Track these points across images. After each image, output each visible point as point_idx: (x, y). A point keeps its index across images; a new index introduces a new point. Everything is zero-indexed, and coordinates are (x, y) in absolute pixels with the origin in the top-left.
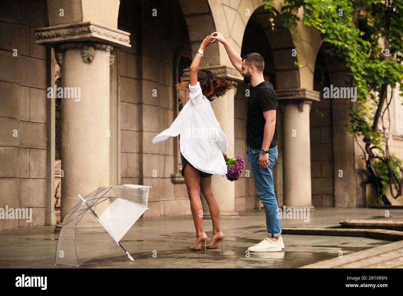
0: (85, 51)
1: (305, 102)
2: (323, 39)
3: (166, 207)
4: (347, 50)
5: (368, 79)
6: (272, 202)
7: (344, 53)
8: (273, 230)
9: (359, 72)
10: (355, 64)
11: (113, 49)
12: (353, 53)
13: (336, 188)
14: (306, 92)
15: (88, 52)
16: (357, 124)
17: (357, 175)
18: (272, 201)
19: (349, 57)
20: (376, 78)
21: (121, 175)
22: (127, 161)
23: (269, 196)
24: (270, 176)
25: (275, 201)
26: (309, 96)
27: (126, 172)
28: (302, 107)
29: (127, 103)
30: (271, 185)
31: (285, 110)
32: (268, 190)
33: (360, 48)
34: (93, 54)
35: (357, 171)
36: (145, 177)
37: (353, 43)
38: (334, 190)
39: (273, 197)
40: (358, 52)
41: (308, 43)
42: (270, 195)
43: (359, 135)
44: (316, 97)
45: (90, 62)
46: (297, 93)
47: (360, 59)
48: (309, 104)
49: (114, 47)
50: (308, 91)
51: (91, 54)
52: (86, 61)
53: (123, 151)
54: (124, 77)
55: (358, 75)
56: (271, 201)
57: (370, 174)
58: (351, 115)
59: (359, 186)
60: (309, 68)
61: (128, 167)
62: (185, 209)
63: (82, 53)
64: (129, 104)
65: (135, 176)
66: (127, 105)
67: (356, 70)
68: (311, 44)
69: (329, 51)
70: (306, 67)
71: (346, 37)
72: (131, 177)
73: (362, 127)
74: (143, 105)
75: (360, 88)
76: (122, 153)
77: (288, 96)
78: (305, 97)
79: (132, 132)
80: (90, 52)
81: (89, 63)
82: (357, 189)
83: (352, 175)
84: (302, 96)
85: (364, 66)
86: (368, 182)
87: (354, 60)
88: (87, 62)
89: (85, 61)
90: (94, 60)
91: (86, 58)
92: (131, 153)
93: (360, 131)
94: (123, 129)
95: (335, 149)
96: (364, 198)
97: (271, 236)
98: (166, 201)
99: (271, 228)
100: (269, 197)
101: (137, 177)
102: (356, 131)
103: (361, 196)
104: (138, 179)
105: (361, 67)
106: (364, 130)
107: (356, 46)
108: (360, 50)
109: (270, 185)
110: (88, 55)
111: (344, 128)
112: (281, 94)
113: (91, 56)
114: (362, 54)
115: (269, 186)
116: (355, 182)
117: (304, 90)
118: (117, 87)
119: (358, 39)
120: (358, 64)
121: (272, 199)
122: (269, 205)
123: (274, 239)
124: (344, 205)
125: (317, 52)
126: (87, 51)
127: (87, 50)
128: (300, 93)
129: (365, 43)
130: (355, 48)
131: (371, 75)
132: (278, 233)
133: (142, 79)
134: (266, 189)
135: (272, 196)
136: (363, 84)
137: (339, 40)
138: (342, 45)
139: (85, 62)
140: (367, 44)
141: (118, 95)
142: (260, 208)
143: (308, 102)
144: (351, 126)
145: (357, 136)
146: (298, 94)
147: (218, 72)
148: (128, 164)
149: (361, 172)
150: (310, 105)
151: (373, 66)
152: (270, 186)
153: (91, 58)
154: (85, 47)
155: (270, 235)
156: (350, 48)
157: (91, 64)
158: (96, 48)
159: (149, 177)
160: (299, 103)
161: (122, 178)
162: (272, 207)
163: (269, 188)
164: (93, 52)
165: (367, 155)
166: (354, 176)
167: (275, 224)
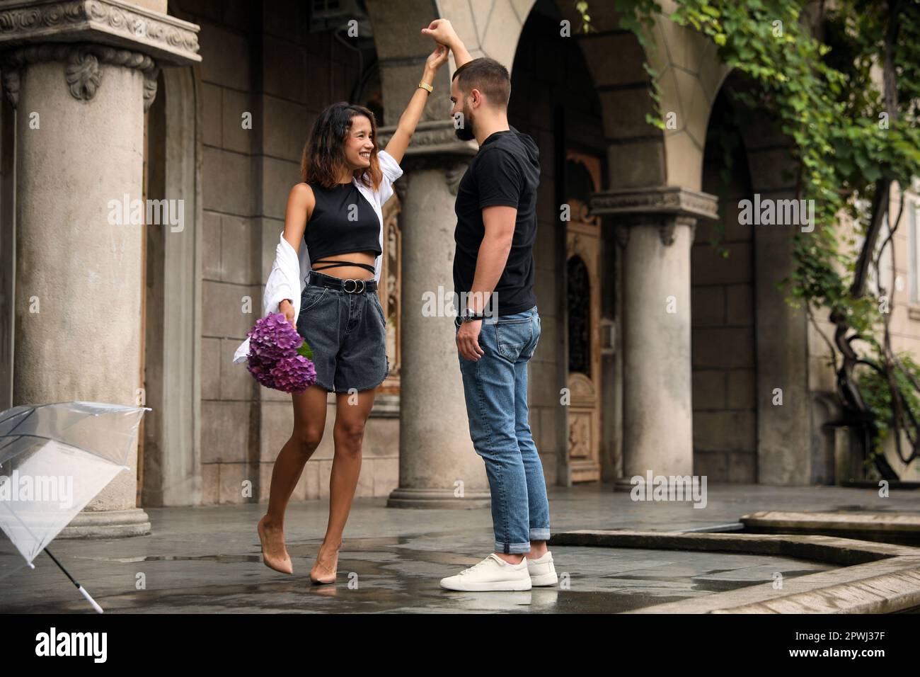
0: (74, 68)
1: (679, 219)
2: (724, 61)
3: (321, 477)
4: (786, 92)
5: (839, 166)
6: (505, 458)
7: (780, 99)
8: (506, 533)
9: (817, 148)
10: (806, 126)
11: (153, 65)
12: (801, 99)
13: (761, 436)
14: (682, 196)
15: (83, 71)
16: (813, 277)
17: (815, 406)
18: (508, 455)
19: (792, 110)
20: (862, 164)
21: (203, 393)
22: (221, 358)
23: (500, 440)
24: (505, 388)
25: (514, 456)
26: (688, 204)
27: (218, 387)
28: (671, 233)
29: (223, 216)
30: (508, 413)
31: (628, 239)
32: (497, 425)
33: (821, 87)
34: (97, 75)
35: (813, 396)
36: (267, 399)
37: (802, 74)
38: (756, 442)
39: (511, 445)
40: (815, 98)
41: (691, 73)
42: (505, 440)
43: (817, 305)
44: (707, 209)
45: (88, 97)
46: (658, 197)
47: (817, 114)
48: (690, 226)
49: (153, 59)
50: (686, 192)
51: (90, 76)
52: (78, 93)
53: (210, 334)
54: (215, 147)
55: (813, 153)
56: (504, 455)
57: (846, 403)
58: (797, 255)
59: (818, 433)
60: (690, 136)
61: (221, 374)
62: (374, 482)
63: (69, 74)
64: (227, 216)
65: (239, 398)
66: (221, 220)
67: (807, 142)
68: (697, 76)
69: (743, 96)
70: (684, 134)
71: (783, 57)
72: (230, 398)
73: (825, 285)
74: (264, 220)
75: (818, 186)
76: (205, 339)
77: (635, 204)
78: (677, 207)
79: (233, 286)
80: (87, 70)
81: (86, 99)
82: (814, 439)
83: (802, 406)
84: (670, 205)
85: (830, 133)
86: (839, 423)
87: (802, 116)
88: (79, 97)
89: (76, 94)
90: (97, 91)
91: (78, 85)
92: (229, 338)
93: (820, 294)
94: (209, 278)
95: (762, 340)
96: (831, 462)
97: (503, 549)
98: (323, 462)
99: (502, 528)
100: (498, 445)
101: (247, 401)
102: (811, 296)
103: (822, 457)
104: (249, 404)
105: (822, 136)
106: (831, 294)
107: (809, 81)
108: (820, 91)
109: (504, 413)
110: (81, 78)
111: (780, 288)
112: (620, 199)
113: (92, 80)
114: (825, 103)
115: (501, 414)
116: (808, 422)
117: (676, 190)
118: (195, 173)
119: (814, 64)
120: (812, 125)
121: (507, 450)
122: (498, 467)
123: (512, 558)
124: (781, 478)
125: (713, 98)
126: (79, 68)
127: (80, 64)
128: (666, 197)
129: (832, 75)
130: (807, 86)
131: (847, 155)
132: (523, 542)
133: (262, 155)
134: (491, 422)
135: (508, 442)
136: (825, 177)
137: (763, 64)
138: (772, 78)
139: (74, 96)
140: (839, 78)
141: (195, 193)
142: (570, 484)
143: (688, 220)
144: (799, 283)
145: (813, 309)
146: (662, 198)
147: (445, 136)
148: (221, 368)
149: (823, 397)
150: (694, 229)
151: (853, 133)
152: (504, 415)
153: (91, 86)
154: (75, 57)
155: (501, 545)
156: (793, 87)
157: (91, 101)
158: (103, 61)
159: (277, 399)
160: (664, 221)
161: (205, 401)
162: (505, 473)
163: (499, 420)
164: (96, 70)
165: (840, 357)
166: (806, 406)
167: (512, 517)
